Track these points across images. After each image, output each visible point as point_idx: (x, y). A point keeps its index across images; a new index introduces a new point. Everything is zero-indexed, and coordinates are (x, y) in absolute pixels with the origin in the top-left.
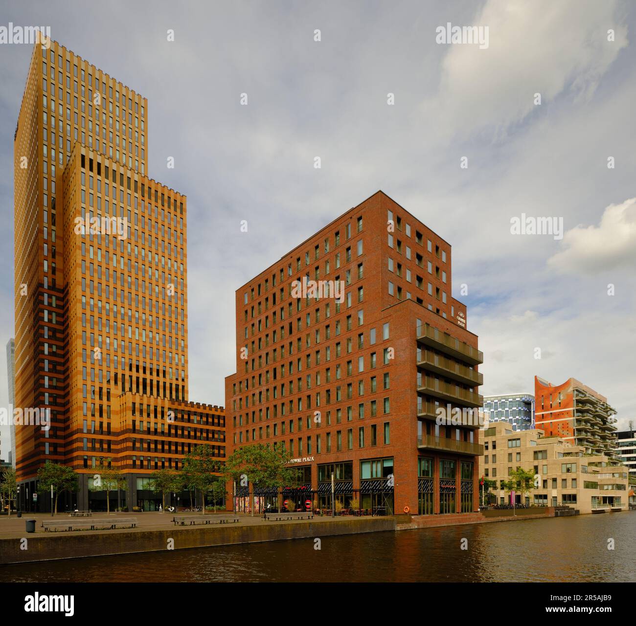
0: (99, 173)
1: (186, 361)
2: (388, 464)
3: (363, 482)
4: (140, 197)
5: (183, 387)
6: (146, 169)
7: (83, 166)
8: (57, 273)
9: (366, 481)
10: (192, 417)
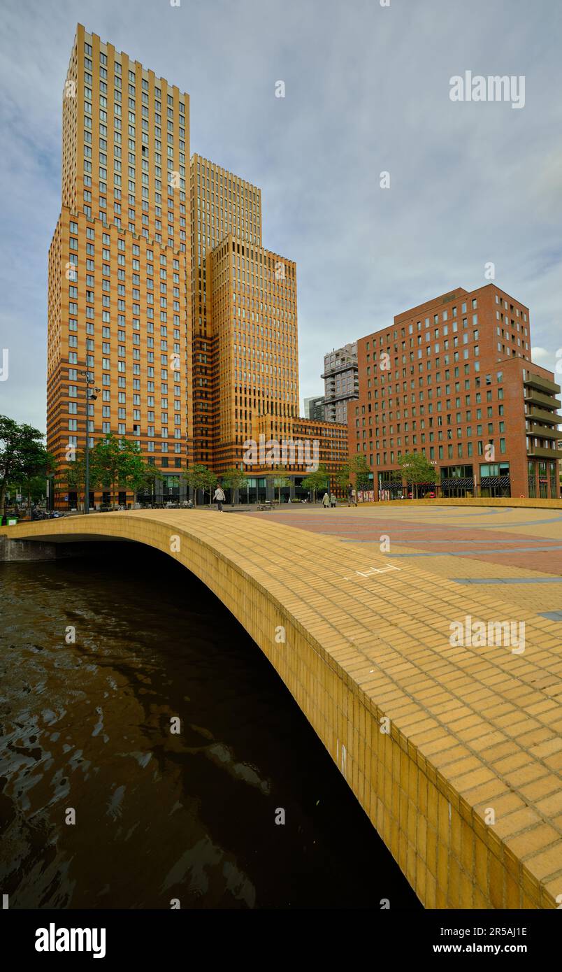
0: (243, 254)
1: (298, 387)
2: (503, 466)
3: (482, 479)
4: (268, 268)
5: (296, 407)
6: (260, 242)
7: (234, 250)
8: (207, 326)
9: (485, 478)
10: (308, 430)
